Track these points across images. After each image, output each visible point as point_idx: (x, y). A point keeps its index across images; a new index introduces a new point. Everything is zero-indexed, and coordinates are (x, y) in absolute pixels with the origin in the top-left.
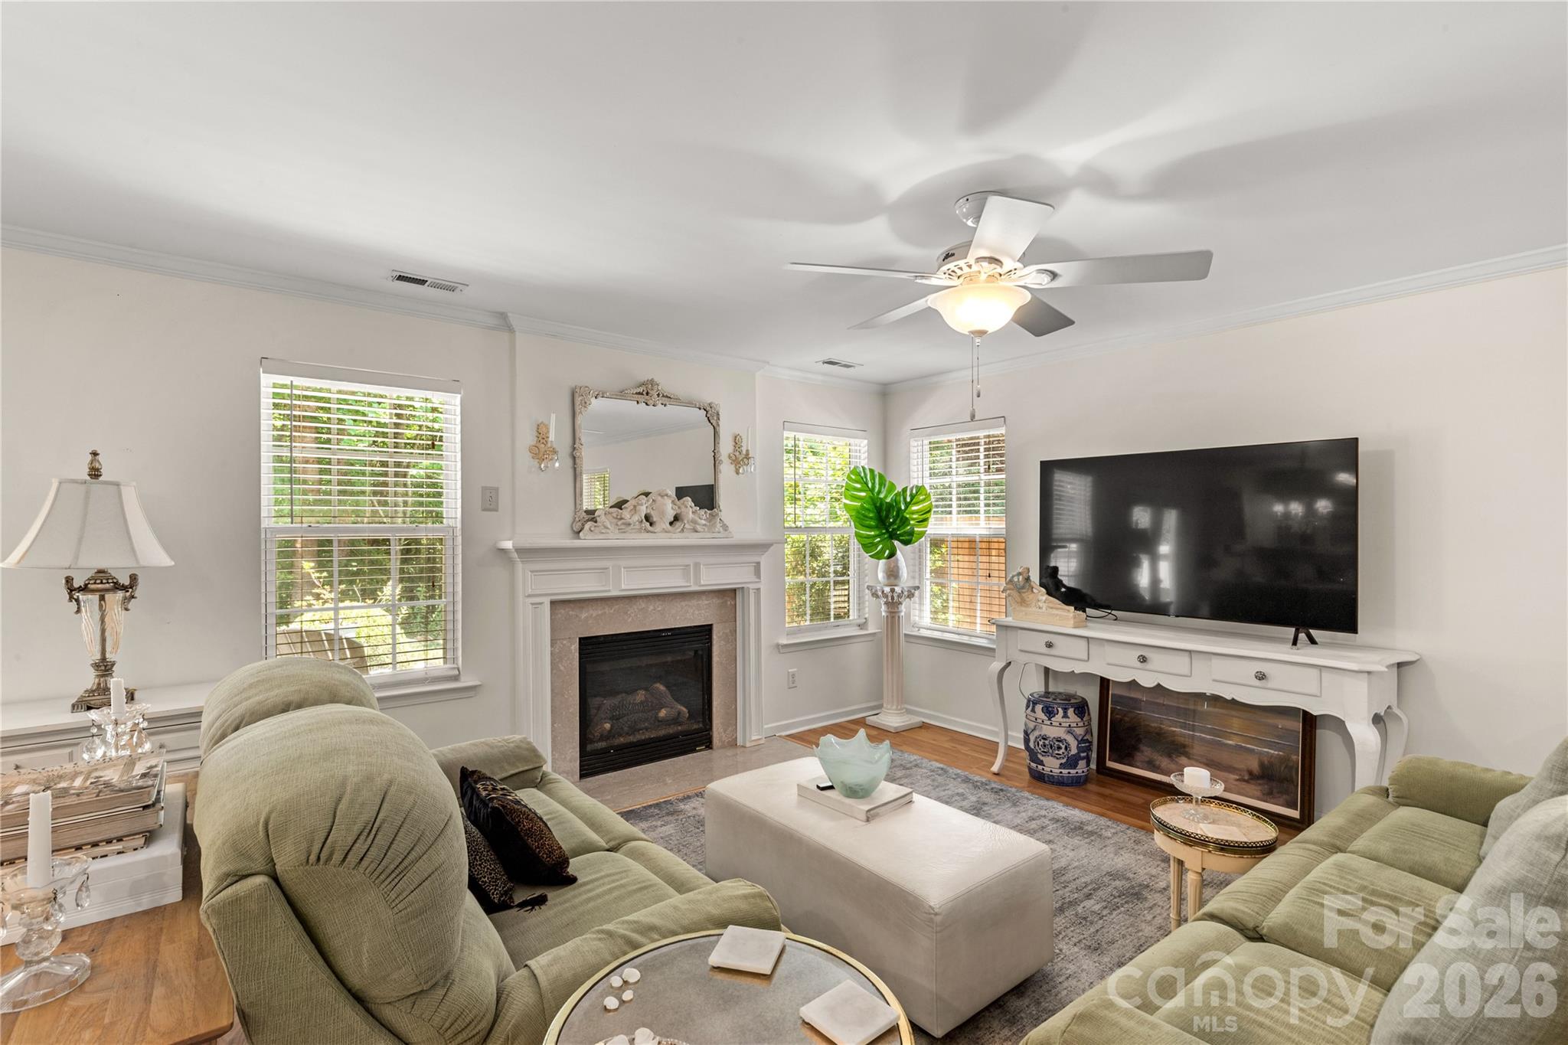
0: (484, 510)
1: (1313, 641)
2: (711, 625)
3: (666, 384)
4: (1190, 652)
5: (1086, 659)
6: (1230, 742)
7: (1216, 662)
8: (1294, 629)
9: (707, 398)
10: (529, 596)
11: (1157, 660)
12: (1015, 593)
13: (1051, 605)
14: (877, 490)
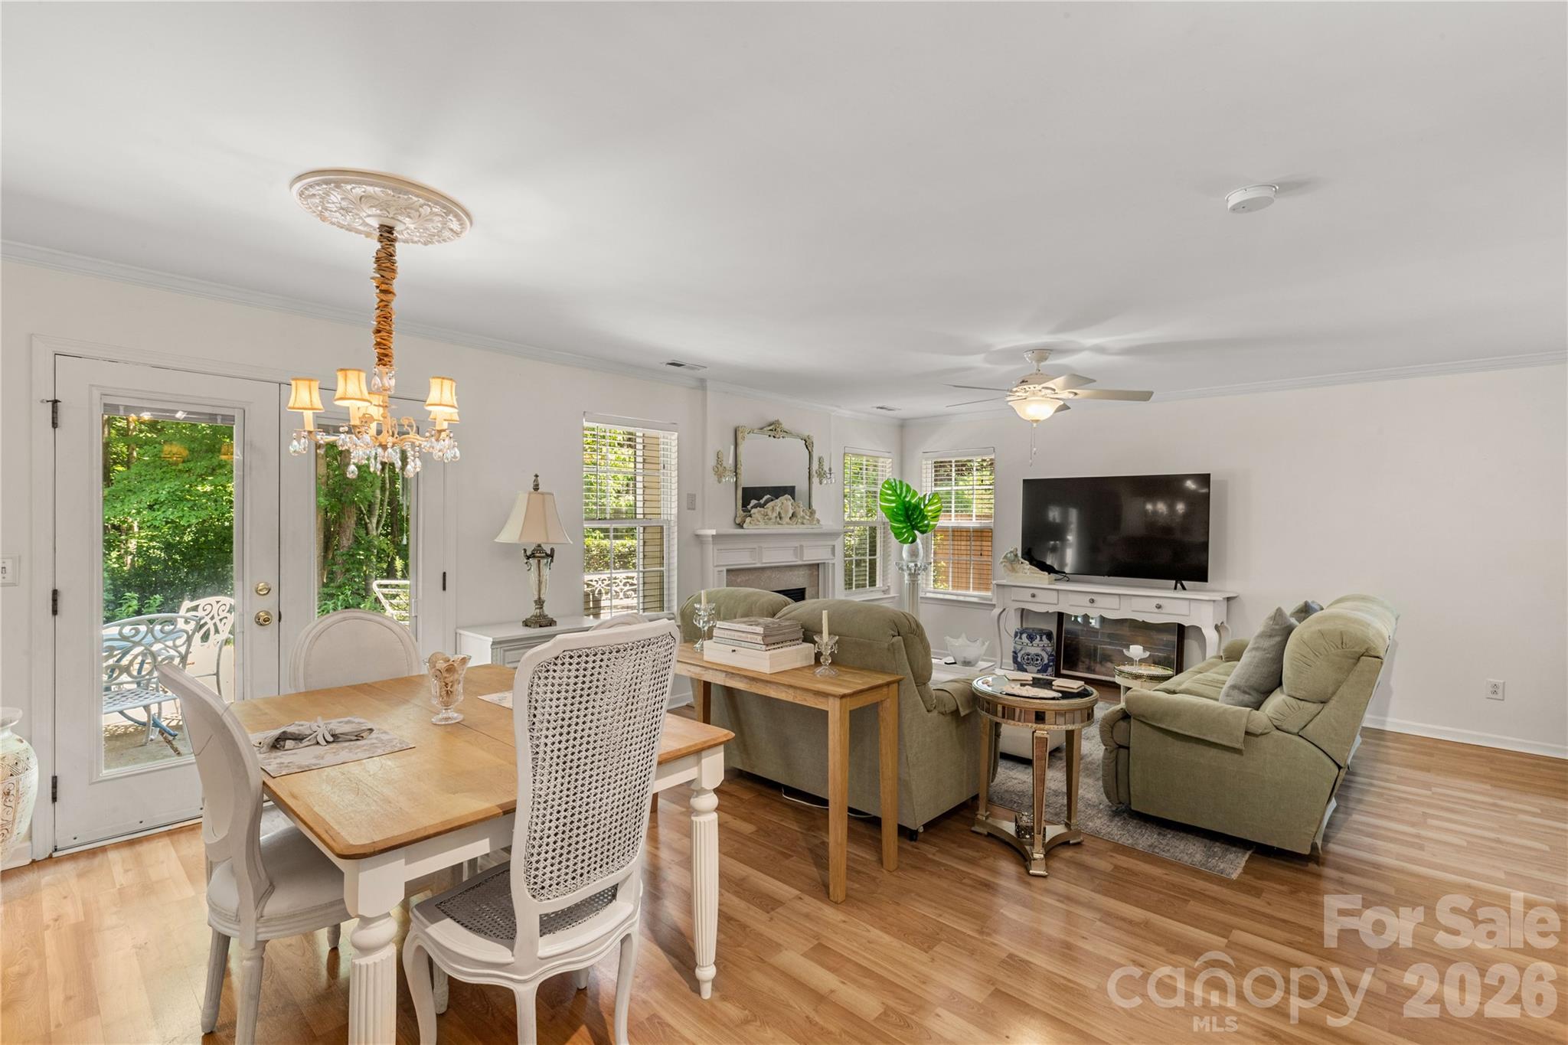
0: (689, 509)
1: (1184, 588)
2: (804, 589)
3: (785, 426)
4: (1119, 595)
5: (1056, 602)
7: (1134, 600)
8: (1174, 581)
9: (806, 434)
10: (717, 566)
11: (1100, 601)
12: (1007, 564)
13: (1033, 571)
14: (904, 495)
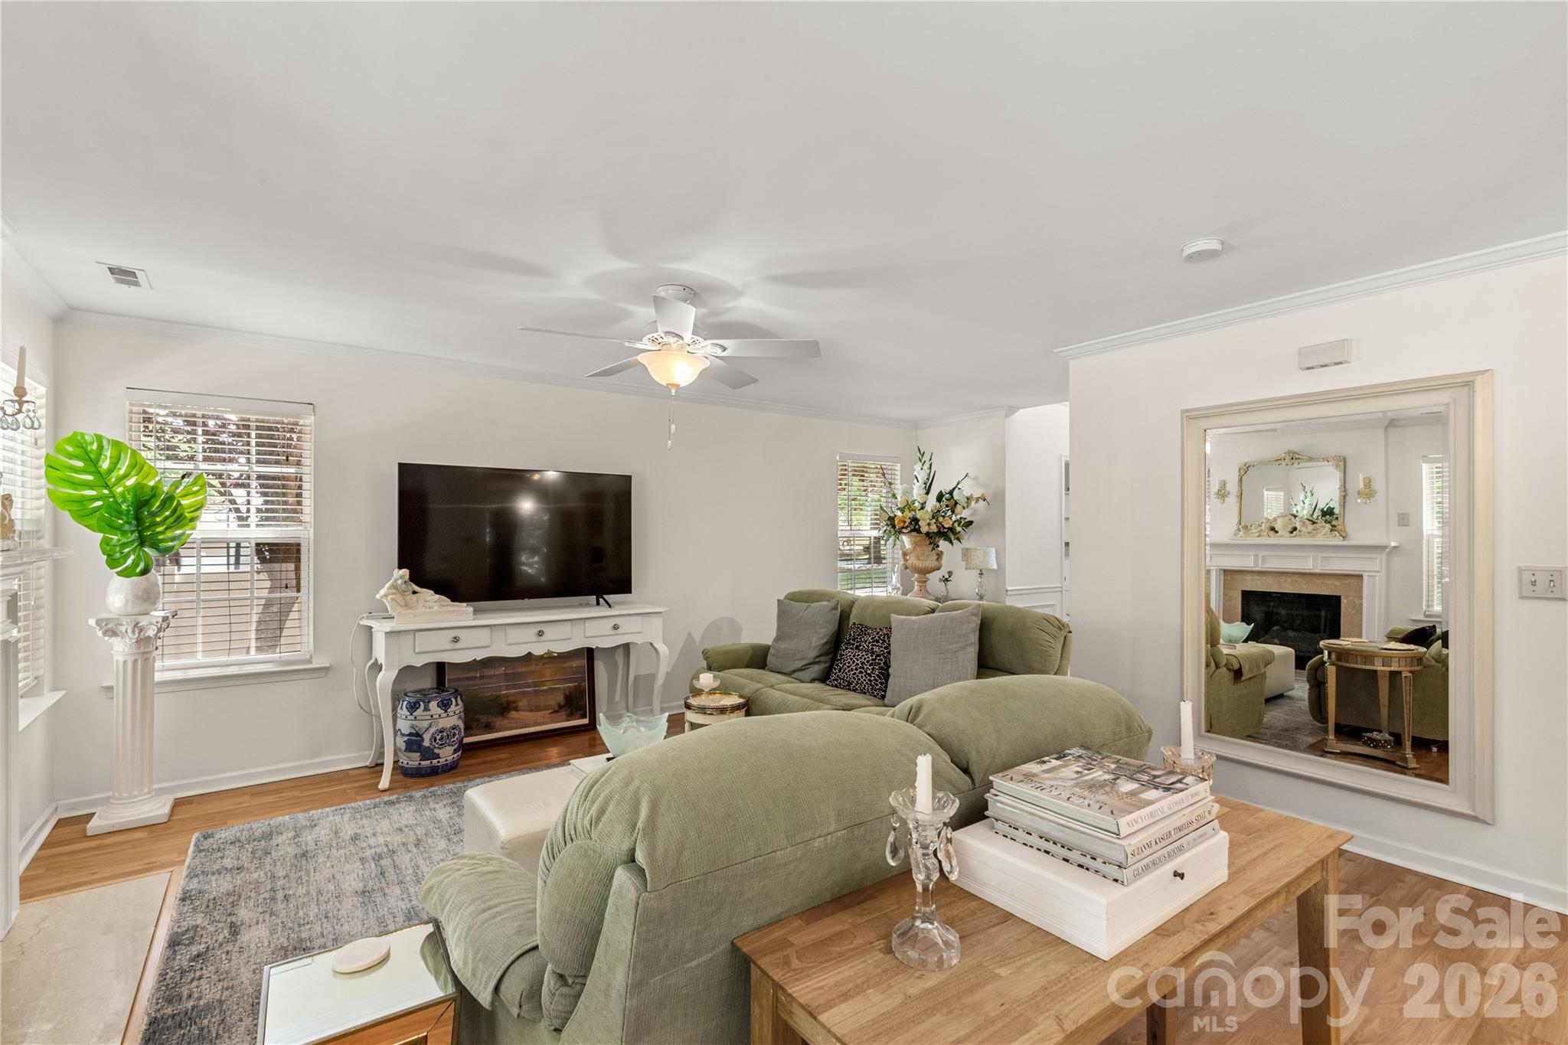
1: (607, 603)
4: (572, 620)
6: (545, 688)
7: (589, 624)
8: (595, 597)
11: (551, 632)
13: (443, 603)
